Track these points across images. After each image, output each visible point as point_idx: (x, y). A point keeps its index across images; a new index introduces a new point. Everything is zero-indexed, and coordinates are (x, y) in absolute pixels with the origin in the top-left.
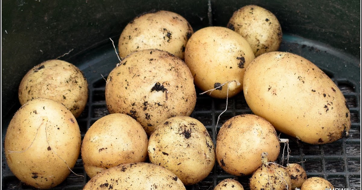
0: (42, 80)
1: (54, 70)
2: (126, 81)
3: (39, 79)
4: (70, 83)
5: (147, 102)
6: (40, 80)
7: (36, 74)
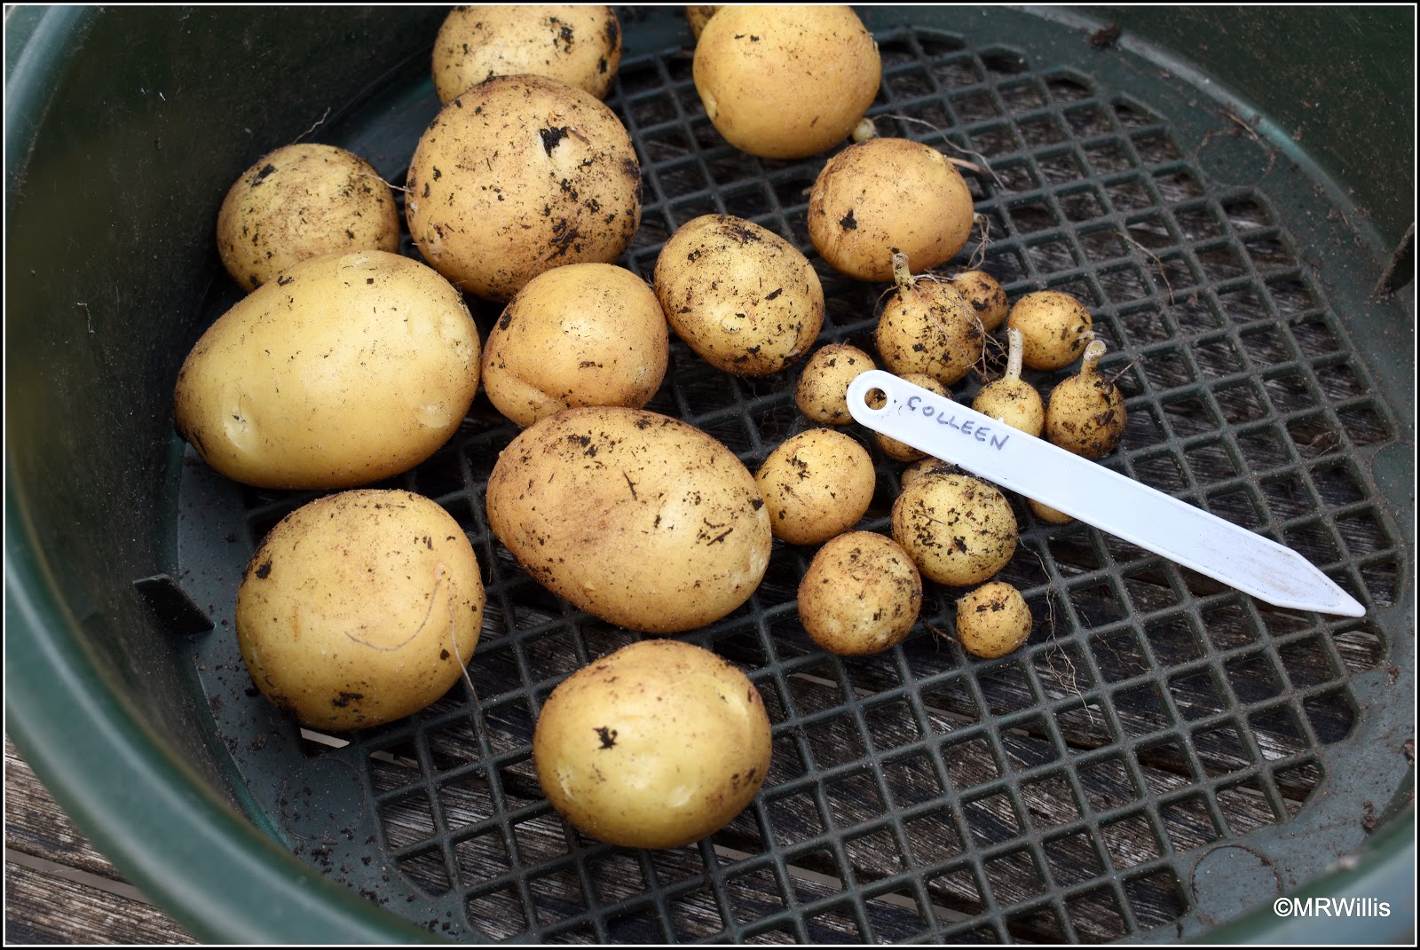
0: (282, 201)
1: (303, 169)
2: (484, 188)
3: (272, 202)
4: (354, 194)
5: (565, 180)
6: (278, 202)
7: (259, 191)
